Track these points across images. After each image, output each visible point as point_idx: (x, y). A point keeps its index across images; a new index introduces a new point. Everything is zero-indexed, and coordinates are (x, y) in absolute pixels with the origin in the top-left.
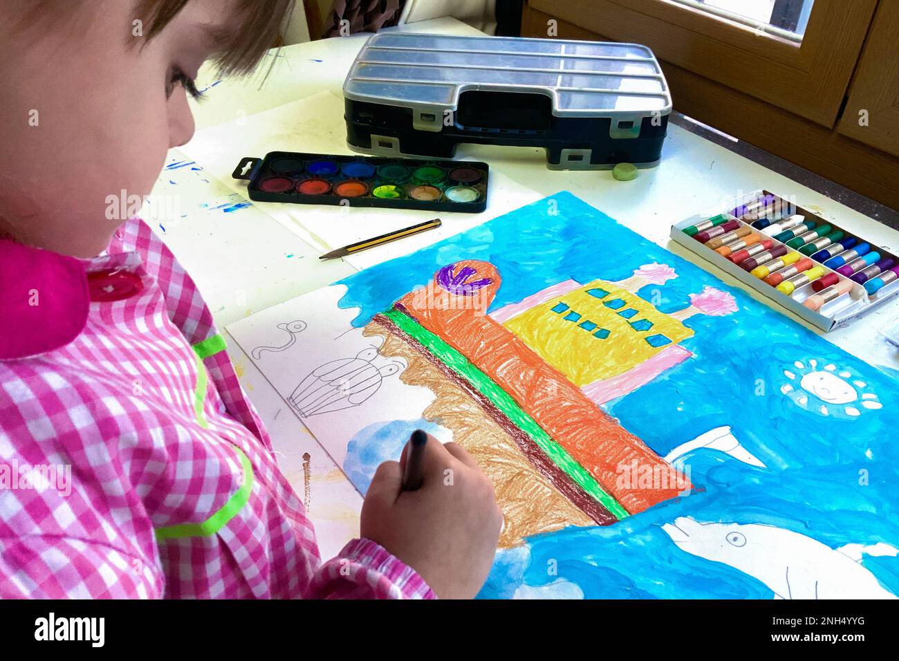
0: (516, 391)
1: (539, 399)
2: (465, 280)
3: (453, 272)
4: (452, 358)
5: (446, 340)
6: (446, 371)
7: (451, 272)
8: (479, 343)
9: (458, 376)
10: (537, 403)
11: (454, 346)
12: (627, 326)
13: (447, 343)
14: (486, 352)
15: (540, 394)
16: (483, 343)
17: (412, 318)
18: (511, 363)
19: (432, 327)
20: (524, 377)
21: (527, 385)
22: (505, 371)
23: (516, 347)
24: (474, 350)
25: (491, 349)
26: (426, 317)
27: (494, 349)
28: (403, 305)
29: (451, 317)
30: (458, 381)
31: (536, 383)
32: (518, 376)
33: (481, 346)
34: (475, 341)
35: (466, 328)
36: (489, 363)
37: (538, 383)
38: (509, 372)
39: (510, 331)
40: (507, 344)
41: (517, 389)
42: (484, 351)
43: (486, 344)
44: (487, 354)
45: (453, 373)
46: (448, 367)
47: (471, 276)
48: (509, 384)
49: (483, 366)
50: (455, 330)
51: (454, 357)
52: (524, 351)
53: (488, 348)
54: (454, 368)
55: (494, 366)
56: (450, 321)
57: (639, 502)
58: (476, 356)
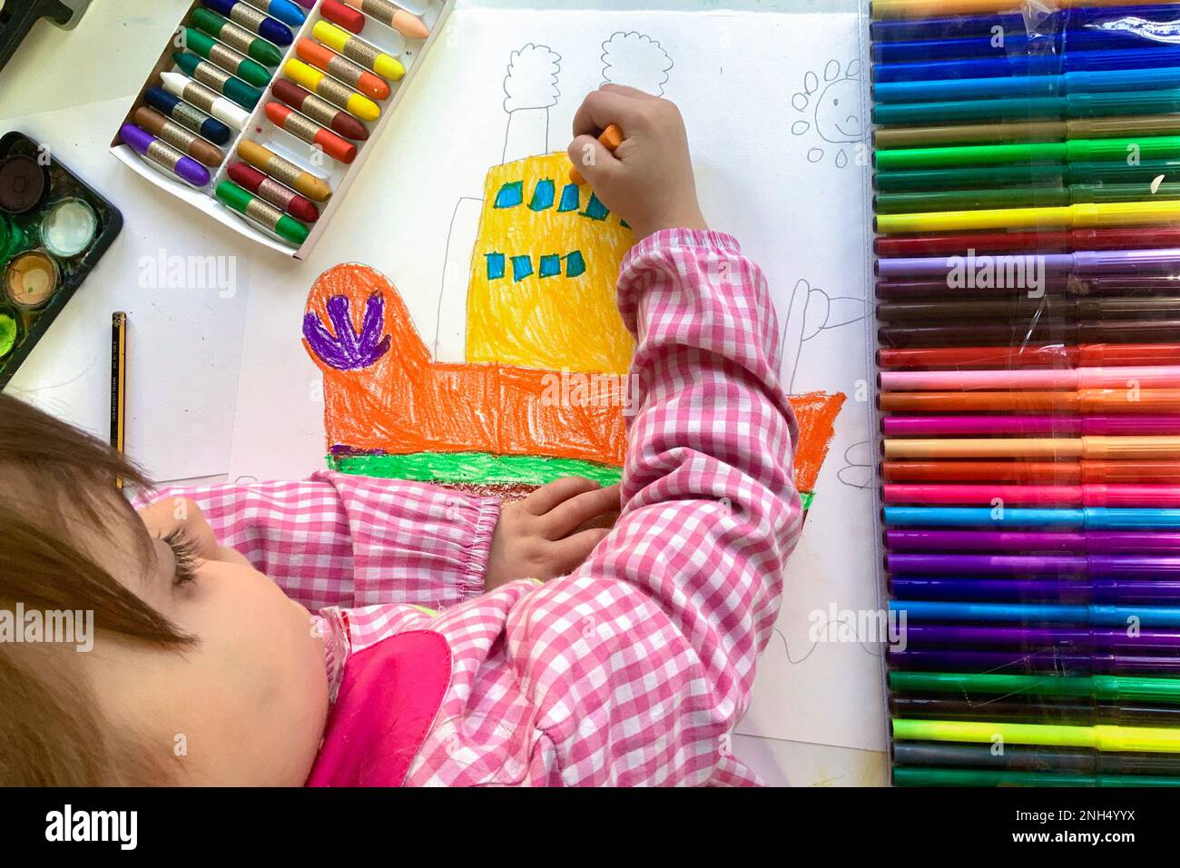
0: (579, 448)
1: (608, 435)
2: (352, 328)
3: (323, 326)
4: (475, 469)
5: (438, 447)
6: (490, 493)
7: (322, 329)
8: (476, 419)
9: (507, 487)
10: (612, 441)
11: (459, 449)
12: (587, 223)
13: (447, 452)
14: (496, 423)
15: (603, 426)
16: (477, 412)
17: (371, 452)
18: (534, 412)
19: (406, 445)
20: (566, 419)
21: (581, 429)
22: (541, 432)
23: (516, 383)
24: (483, 434)
25: (495, 413)
26: (384, 436)
27: (498, 410)
28: (339, 443)
29: (407, 409)
30: (514, 494)
31: (583, 414)
32: (559, 424)
33: (482, 419)
34: (469, 418)
35: (439, 408)
36: (513, 435)
37: (586, 413)
38: (546, 429)
39: (485, 363)
40: (503, 388)
41: (575, 444)
42: (492, 423)
43: (483, 411)
44: (500, 425)
45: (497, 488)
46: (483, 485)
47: (350, 311)
48: (562, 445)
49: (514, 447)
50: (433, 425)
51: (474, 465)
52: (527, 380)
53: (490, 415)
54: (491, 480)
55: (523, 434)
56: (412, 415)
57: (803, 470)
58: (494, 440)
